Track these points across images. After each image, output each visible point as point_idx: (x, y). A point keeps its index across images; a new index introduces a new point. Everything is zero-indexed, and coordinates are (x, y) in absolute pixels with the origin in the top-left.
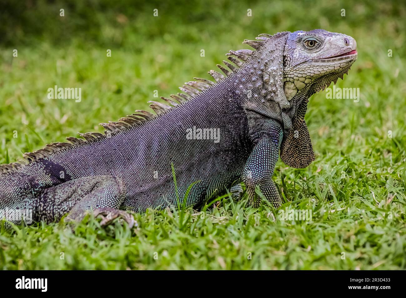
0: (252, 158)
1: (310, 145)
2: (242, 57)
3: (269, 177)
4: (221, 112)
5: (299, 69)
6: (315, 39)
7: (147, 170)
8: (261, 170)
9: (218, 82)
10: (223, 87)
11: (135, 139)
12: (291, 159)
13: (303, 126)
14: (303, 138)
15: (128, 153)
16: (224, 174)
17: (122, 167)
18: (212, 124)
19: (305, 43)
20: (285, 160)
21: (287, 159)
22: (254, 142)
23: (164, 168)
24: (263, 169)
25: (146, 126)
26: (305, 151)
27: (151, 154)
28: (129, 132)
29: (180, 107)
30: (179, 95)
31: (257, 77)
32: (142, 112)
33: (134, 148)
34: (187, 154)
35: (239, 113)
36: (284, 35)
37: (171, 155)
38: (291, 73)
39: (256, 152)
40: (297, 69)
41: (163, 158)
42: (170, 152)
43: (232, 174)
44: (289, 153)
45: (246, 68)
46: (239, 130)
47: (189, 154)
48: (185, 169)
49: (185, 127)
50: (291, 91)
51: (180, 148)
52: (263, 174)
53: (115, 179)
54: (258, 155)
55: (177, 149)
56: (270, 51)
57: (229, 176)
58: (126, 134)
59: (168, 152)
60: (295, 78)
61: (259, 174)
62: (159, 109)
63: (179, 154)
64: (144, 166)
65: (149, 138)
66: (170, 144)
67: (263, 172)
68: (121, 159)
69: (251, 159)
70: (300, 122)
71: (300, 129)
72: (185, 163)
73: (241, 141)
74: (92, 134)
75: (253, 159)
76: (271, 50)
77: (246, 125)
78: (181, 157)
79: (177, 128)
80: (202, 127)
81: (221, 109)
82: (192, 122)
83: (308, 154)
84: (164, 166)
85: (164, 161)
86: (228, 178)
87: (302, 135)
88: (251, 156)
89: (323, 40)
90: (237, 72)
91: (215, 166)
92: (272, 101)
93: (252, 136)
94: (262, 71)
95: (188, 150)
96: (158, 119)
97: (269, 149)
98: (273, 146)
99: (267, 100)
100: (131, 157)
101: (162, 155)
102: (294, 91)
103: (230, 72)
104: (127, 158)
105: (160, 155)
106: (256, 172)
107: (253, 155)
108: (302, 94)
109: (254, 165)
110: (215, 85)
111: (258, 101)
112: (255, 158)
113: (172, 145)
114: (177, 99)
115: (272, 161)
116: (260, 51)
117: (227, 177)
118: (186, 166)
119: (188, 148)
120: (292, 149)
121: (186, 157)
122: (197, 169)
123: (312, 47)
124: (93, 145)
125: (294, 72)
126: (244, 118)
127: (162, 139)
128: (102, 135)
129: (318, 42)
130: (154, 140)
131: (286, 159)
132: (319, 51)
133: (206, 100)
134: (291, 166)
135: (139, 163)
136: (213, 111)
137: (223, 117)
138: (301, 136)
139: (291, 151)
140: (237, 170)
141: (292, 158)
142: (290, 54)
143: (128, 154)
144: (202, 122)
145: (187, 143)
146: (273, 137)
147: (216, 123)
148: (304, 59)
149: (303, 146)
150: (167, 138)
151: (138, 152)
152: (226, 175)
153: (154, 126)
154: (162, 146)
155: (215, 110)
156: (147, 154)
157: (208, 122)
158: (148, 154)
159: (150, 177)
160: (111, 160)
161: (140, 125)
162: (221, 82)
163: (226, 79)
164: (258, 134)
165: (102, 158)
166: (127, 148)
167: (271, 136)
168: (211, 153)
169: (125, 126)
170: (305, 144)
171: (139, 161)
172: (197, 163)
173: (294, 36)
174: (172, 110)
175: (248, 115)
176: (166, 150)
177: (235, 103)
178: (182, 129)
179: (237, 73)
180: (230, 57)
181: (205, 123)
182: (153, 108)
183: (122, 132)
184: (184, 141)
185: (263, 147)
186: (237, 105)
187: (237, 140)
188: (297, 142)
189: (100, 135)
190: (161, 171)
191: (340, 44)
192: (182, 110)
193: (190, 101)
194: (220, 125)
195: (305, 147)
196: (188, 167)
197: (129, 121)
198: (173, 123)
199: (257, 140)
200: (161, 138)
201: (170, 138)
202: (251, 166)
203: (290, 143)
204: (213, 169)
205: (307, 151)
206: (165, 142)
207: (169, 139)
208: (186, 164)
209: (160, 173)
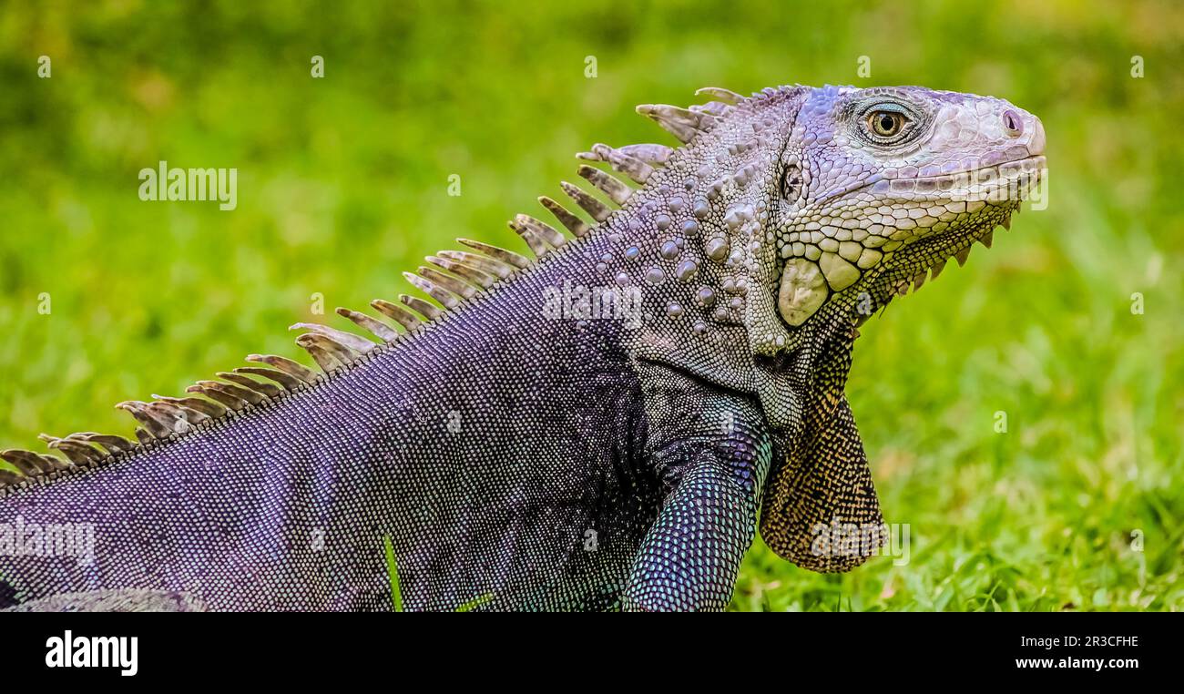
0: (657, 540)
1: (864, 488)
2: (633, 167)
3: (717, 606)
4: (550, 368)
5: (840, 211)
6: (901, 109)
7: (291, 567)
8: (688, 584)
9: (544, 259)
10: (559, 276)
11: (246, 458)
12: (797, 537)
13: (839, 419)
14: (838, 463)
15: (223, 507)
16: (557, 587)
17: (202, 555)
18: (515, 409)
19: (867, 120)
20: (779, 542)
21: (786, 540)
22: (668, 479)
23: (351, 561)
24: (694, 579)
25: (284, 412)
26: (847, 508)
27: (306, 509)
28: (223, 434)
29: (405, 343)
30: (405, 302)
31: (679, 241)
32: (271, 361)
33: (244, 491)
34: (429, 511)
35: (613, 372)
36: (788, 97)
37: (374, 513)
38: (811, 226)
39: (671, 518)
40: (834, 214)
41: (348, 524)
42: (373, 504)
43: (588, 586)
44: (792, 517)
45: (644, 209)
46: (613, 430)
47: (436, 514)
48: (424, 564)
49: (424, 415)
50: (804, 295)
51: (409, 489)
52: (694, 599)
53: (178, 603)
54: (678, 527)
55: (397, 493)
56: (734, 148)
57: (578, 592)
58: (213, 438)
59: (365, 504)
60: (825, 244)
61: (680, 598)
62: (332, 350)
63: (404, 512)
64: (279, 552)
65: (296, 454)
66: (372, 476)
67: (694, 591)
68: (198, 531)
69: (653, 543)
70: (825, 406)
71: (828, 430)
72: (424, 543)
73: (618, 471)
74: (91, 440)
75: (660, 544)
76: (737, 146)
77: (639, 417)
78: (408, 523)
79: (396, 417)
80: (484, 419)
81: (548, 357)
82: (448, 400)
83: (861, 519)
84: (349, 551)
85: (350, 536)
86: (575, 598)
87: (835, 452)
88: (653, 533)
89: (931, 112)
90: (611, 224)
91: (523, 557)
92: (733, 325)
93: (660, 454)
94: (700, 217)
95: (434, 497)
96: (327, 387)
97: (717, 503)
98: (733, 495)
99: (714, 322)
100: (235, 522)
101: (345, 512)
102: (815, 292)
103: (588, 222)
104: (219, 527)
105: (336, 512)
106: (669, 591)
107: (660, 527)
108: (840, 306)
109: (664, 567)
110: (532, 268)
111: (682, 327)
112: (668, 539)
113: (380, 479)
114: (397, 315)
115: (729, 547)
116: (696, 150)
117: (568, 595)
118: (425, 555)
119: (434, 492)
120: (802, 503)
121: (427, 522)
122: (464, 565)
123: (889, 135)
124: (97, 478)
125: (823, 222)
126: (630, 388)
127: (344, 455)
128: (125, 442)
129: (911, 118)
130: (313, 462)
131: (781, 540)
132: (912, 152)
133: (498, 321)
134: (798, 565)
135: (264, 542)
136: (522, 365)
137: (557, 387)
138: (833, 457)
139: (800, 512)
140: (605, 571)
141: (802, 537)
142: (811, 160)
143: (222, 513)
144: (482, 403)
145: (430, 473)
146: (734, 460)
147: (530, 405)
148: (860, 177)
149: (840, 493)
150: (361, 453)
151: (259, 504)
152: (566, 588)
153: (315, 413)
154: (344, 480)
155: (527, 360)
156: (291, 509)
157: (503, 403)
158: (293, 508)
159: (301, 590)
160: (160, 533)
161: (264, 409)
162: (553, 259)
163: (570, 249)
164: (681, 448)
165: (128, 527)
166: (219, 490)
167: (727, 458)
168: (511, 512)
169: (213, 411)
170: (848, 485)
171: (263, 535)
172: (464, 545)
173: (827, 97)
174: (376, 356)
175: (643, 378)
176: (357, 494)
177: (599, 336)
178: (413, 424)
179: (610, 227)
180: (585, 169)
181: (494, 406)
182: (310, 350)
183: (200, 433)
184: (421, 467)
185: (697, 497)
186: (606, 343)
187: (606, 467)
188: (817, 478)
189: (121, 442)
190: (340, 570)
191: (987, 130)
192: (413, 354)
193: (442, 323)
194: (544, 412)
195: (849, 494)
196: (433, 560)
197: (222, 394)
198: (384, 402)
199: (676, 470)
200: (342, 451)
201: (371, 452)
202: (653, 568)
203: (793, 480)
204: (516, 566)
205: (856, 509)
206: (356, 468)
207: (370, 459)
208: (426, 547)
209: (336, 578)
